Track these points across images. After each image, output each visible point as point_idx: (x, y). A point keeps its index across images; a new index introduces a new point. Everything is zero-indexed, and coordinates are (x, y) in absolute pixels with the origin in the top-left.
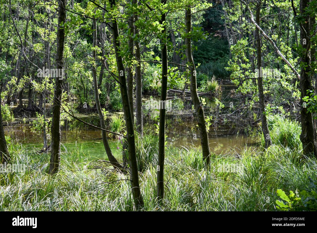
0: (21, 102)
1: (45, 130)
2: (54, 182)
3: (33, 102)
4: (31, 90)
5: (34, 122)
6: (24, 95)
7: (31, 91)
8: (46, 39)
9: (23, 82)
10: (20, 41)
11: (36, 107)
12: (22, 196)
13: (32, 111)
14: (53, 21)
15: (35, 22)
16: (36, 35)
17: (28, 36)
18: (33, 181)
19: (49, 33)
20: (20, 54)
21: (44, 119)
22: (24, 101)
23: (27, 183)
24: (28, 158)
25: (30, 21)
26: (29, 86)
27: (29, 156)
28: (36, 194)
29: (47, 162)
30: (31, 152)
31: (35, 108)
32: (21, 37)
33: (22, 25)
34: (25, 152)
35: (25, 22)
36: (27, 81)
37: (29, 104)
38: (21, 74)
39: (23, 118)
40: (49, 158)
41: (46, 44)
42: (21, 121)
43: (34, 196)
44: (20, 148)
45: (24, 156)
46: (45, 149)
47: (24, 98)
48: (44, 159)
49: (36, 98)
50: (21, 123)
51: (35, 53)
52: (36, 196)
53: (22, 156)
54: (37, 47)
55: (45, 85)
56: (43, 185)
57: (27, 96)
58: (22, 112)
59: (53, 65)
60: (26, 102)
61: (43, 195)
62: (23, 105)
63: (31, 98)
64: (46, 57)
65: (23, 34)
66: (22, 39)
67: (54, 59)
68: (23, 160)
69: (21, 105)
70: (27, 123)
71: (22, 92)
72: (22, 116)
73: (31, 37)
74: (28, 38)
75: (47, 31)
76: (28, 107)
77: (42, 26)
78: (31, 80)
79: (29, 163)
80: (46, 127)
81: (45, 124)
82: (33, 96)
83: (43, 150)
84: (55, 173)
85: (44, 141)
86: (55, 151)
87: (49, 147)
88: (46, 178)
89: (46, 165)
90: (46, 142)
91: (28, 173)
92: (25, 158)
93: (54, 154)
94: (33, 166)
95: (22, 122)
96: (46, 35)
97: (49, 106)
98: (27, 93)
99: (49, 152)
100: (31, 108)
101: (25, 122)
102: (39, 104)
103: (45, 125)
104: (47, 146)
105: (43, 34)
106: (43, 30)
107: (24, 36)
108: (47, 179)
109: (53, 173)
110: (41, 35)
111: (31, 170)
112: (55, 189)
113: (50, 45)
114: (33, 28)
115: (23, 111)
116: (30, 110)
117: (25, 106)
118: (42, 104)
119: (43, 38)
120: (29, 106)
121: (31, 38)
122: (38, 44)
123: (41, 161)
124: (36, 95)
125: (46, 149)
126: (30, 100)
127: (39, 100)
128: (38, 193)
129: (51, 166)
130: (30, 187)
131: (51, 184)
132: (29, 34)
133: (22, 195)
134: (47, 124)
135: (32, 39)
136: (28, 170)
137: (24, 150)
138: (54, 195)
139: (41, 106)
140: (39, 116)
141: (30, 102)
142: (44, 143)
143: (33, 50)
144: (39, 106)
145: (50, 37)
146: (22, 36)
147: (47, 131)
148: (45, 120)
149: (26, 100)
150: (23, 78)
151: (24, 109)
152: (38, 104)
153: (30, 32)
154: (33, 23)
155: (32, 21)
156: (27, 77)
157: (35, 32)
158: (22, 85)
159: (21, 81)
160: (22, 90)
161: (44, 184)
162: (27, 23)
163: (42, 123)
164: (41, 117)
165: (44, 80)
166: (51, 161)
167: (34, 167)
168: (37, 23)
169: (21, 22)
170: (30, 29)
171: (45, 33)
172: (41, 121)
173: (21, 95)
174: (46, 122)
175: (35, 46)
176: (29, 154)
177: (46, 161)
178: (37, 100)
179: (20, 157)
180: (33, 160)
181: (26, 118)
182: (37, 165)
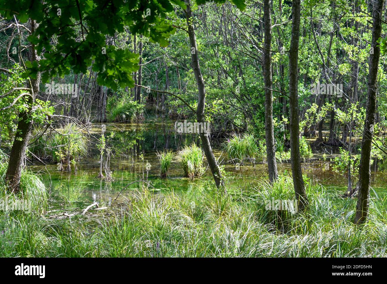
0: (321, 134)
1: (350, 169)
2: (361, 234)
3: (335, 135)
4: (333, 120)
5: (337, 159)
6: (325, 126)
7: (334, 122)
8: (355, 58)
9: (325, 110)
10: (322, 60)
11: (338, 140)
12: (322, 249)
13: (333, 145)
14: (362, 36)
15: (341, 39)
16: (341, 54)
17: (331, 55)
18: (336, 231)
19: (358, 51)
20: (321, 77)
21: (349, 156)
22: (324, 133)
23: (328, 234)
24: (330, 203)
25: (334, 37)
26: (330, 116)
27: (330, 200)
28: (339, 247)
29: (352, 210)
30: (333, 195)
31: (337, 142)
32: (323, 56)
33: (325, 41)
34: (325, 195)
35: (329, 38)
36: (329, 109)
37: (330, 137)
38: (321, 100)
39: (323, 154)
40: (355, 203)
41: (354, 65)
42: (320, 158)
43: (337, 250)
44: (320, 190)
45: (325, 200)
46: (349, 192)
47: (324, 130)
48: (349, 206)
49: (339, 130)
50: (320, 159)
51: (340, 75)
52: (338, 250)
53: (322, 200)
54: (344, 69)
55: (352, 114)
56: (347, 237)
57: (328, 127)
58: (322, 147)
59: (361, 90)
60: (326, 134)
61: (347, 249)
62: (324, 138)
63: (333, 130)
64: (352, 80)
65: (325, 52)
66: (324, 59)
67: (362, 83)
68: (323, 205)
69: (321, 138)
70: (328, 160)
71: (322, 122)
72: (321, 151)
73: (335, 56)
74: (332, 57)
75: (356, 49)
76: (328, 141)
77: (350, 43)
78: (334, 108)
79: (330, 209)
80: (352, 166)
81: (350, 162)
82: (336, 128)
83: (347, 194)
84: (362, 223)
85: (348, 184)
86: (362, 196)
87: (354, 191)
88: (351, 229)
89: (351, 213)
90: (350, 185)
91: (329, 222)
92: (326, 203)
93: (362, 200)
94: (335, 213)
95: (322, 159)
96: (355, 53)
97: (354, 141)
98: (327, 123)
99: (354, 197)
100: (333, 142)
101: (325, 159)
102: (343, 137)
103: (350, 164)
104: (352, 190)
105: (351, 53)
106: (352, 48)
107: (326, 55)
108: (353, 229)
109: (359, 223)
110: (349, 53)
111: (332, 217)
112: (362, 243)
113: (359, 66)
114: (337, 45)
115: (323, 145)
116: (331, 145)
117: (325, 139)
118: (345, 137)
119: (350, 57)
120: (330, 140)
121: (335, 58)
122: (345, 64)
123: (345, 208)
124: (339, 127)
125: (351, 194)
126: (331, 131)
127: (342, 133)
128: (341, 246)
129: (358, 214)
130: (332, 238)
131: (358, 236)
132: (333, 52)
133: (322, 247)
134: (353, 163)
135: (337, 58)
136: (329, 217)
137: (325, 193)
138: (361, 250)
139: (345, 140)
140: (343, 153)
141: (332, 135)
142: (348, 185)
143: (337, 72)
144: (342, 140)
145: (359, 56)
146: (324, 54)
147: (353, 170)
148: (350, 158)
149: (326, 132)
150: (325, 105)
151: (324, 143)
152: (341, 137)
153: (335, 49)
154: (338, 39)
155: (336, 37)
156: (330, 105)
157: (340, 49)
158: (323, 114)
159: (322, 109)
160: (323, 120)
161: (349, 235)
162: (332, 39)
163: (346, 161)
164: (345, 153)
165: (351, 109)
166: (357, 208)
167: (336, 215)
168: (343, 39)
169: (323, 38)
170: (334, 46)
171: (353, 51)
172: (345, 159)
173: (321, 126)
174: (351, 160)
175: (341, 67)
176: (331, 199)
177: (351, 208)
178: (341, 132)
179: (320, 201)
180: (335, 206)
181: (327, 153)
182: (341, 213)
